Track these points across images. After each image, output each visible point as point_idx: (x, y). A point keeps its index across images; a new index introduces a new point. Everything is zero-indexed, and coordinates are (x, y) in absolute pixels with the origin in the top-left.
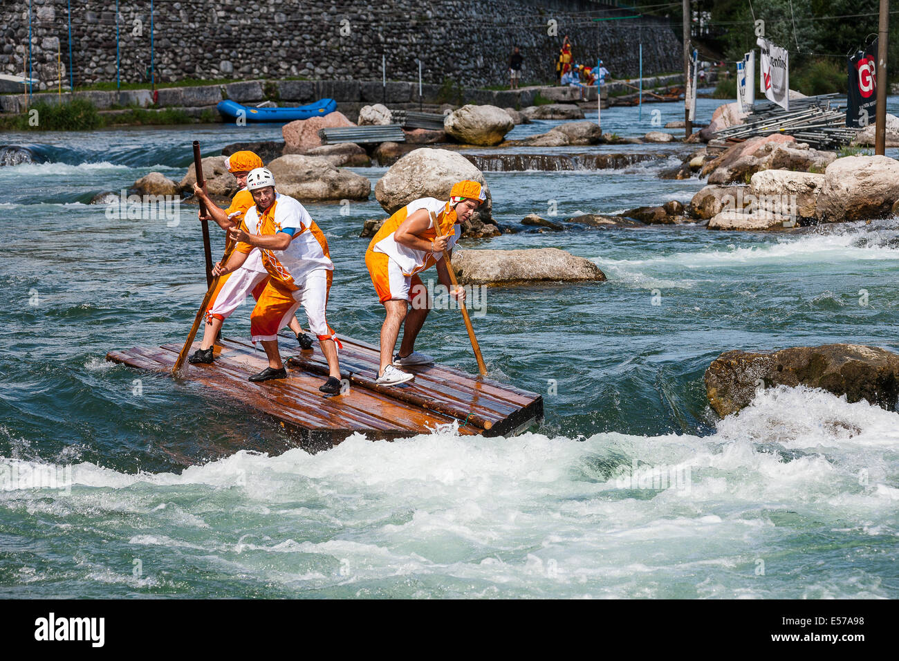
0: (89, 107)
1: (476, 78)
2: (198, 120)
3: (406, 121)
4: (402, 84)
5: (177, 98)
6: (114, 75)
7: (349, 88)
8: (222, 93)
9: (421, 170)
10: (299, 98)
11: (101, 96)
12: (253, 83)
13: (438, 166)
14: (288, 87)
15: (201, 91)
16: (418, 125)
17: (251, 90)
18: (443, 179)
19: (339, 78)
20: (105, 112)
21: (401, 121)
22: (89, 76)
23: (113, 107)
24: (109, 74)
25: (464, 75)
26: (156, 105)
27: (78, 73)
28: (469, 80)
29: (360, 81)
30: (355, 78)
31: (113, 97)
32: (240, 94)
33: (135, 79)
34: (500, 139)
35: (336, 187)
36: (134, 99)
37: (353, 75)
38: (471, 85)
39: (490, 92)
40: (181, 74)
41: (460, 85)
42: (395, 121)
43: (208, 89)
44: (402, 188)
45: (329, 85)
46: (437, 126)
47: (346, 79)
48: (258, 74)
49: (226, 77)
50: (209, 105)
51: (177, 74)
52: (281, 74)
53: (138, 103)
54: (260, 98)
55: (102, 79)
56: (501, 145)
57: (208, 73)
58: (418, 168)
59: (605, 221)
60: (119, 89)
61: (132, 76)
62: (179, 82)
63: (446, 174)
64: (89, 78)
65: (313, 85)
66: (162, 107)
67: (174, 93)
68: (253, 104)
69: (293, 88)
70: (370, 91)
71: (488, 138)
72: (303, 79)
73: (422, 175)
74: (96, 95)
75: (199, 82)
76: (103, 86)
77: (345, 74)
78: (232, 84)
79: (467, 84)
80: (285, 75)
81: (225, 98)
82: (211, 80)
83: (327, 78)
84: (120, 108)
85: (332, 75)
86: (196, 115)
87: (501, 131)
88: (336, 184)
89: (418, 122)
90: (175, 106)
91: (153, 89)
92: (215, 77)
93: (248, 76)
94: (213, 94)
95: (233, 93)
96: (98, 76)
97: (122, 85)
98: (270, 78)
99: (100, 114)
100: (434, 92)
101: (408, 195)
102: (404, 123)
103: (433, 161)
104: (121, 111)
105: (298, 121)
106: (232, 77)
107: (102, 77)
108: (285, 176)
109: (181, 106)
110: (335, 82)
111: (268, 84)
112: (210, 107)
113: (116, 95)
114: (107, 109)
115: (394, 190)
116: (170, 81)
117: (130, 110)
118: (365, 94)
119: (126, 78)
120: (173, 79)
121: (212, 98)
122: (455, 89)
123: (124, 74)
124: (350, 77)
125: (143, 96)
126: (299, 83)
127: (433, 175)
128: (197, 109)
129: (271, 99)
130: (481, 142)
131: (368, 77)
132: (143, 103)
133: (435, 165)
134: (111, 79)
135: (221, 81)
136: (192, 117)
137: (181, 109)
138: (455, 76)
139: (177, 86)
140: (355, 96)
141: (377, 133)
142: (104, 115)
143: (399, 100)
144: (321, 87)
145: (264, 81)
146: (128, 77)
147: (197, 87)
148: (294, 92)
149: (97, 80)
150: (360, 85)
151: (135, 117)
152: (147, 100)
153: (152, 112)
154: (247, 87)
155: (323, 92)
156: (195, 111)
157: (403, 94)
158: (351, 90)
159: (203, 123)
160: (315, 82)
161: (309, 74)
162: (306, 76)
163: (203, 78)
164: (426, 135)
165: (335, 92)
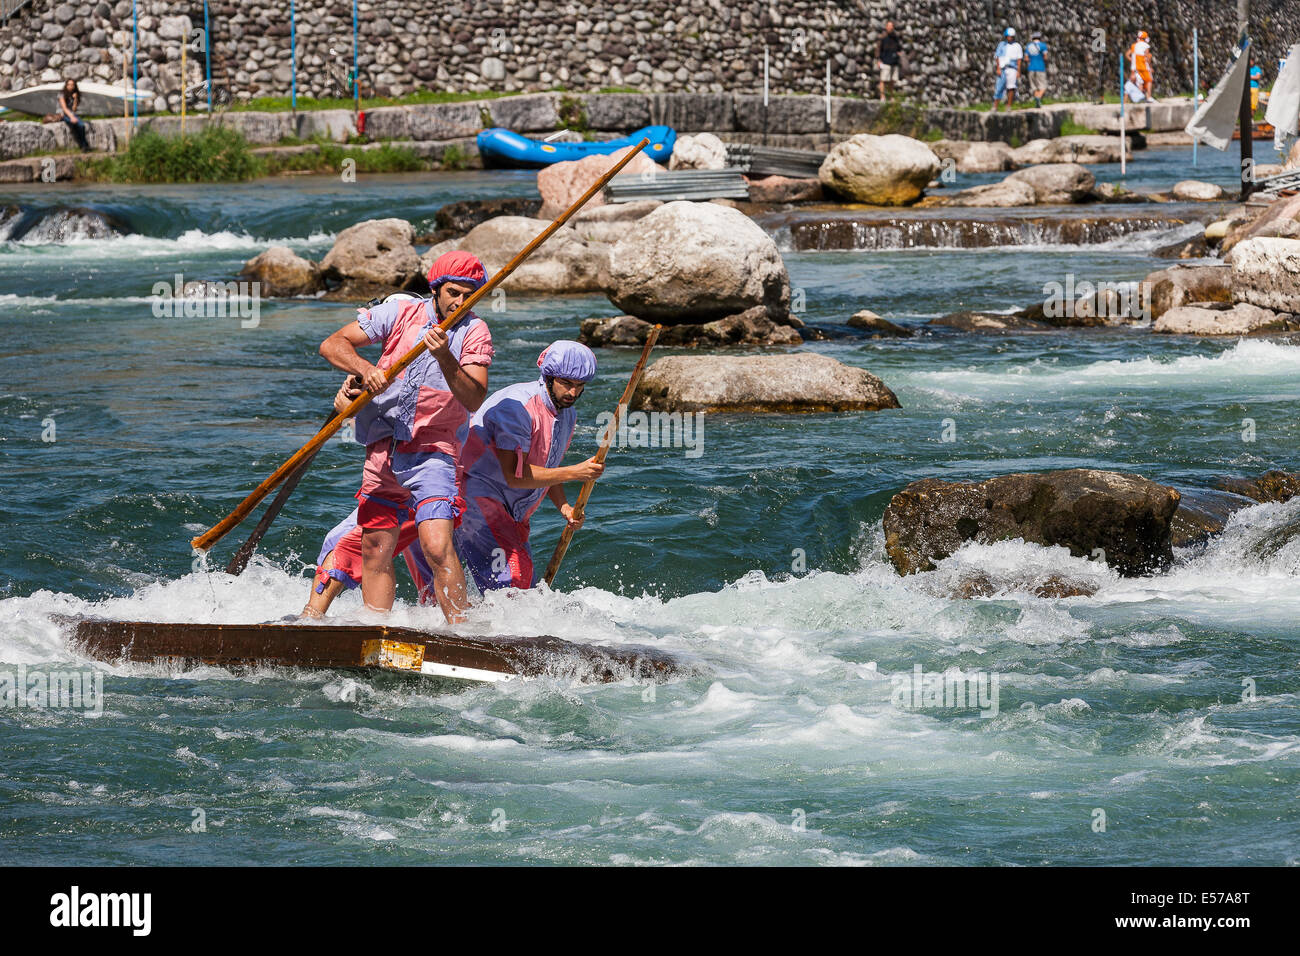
0: (236, 141)
1: (953, 89)
2: (437, 164)
3: (750, 162)
4: (810, 101)
5: (400, 124)
6: (290, 84)
7: (713, 107)
8: (483, 116)
9: (672, 237)
10: (621, 126)
11: (262, 122)
12: (540, 99)
13: (700, 231)
14: (603, 105)
15: (444, 112)
16: (773, 169)
17: (534, 111)
18: (707, 252)
19: (697, 88)
20: (269, 149)
21: (742, 163)
22: (245, 87)
23: (283, 140)
24: (279, 82)
25: (928, 82)
26: (364, 137)
27: (225, 81)
28: (939, 92)
29: (736, 95)
30: (727, 89)
31: (284, 124)
32: (515, 119)
33: (327, 91)
34: (916, 193)
35: (580, 271)
36: (321, 126)
37: (724, 84)
38: (942, 102)
39: (975, 115)
40: (410, 82)
41: (920, 102)
42: (732, 163)
43: (457, 109)
44: (639, 266)
45: (678, 102)
46: (808, 171)
47: (710, 91)
48: (551, 82)
49: (492, 89)
50: (458, 137)
51: (403, 83)
52: (591, 83)
53: (330, 135)
54: (550, 125)
55: (269, 92)
56: (919, 205)
57: (461, 81)
58: (667, 233)
59: (989, 322)
60: (294, 110)
61: (322, 86)
62: (407, 96)
63: (712, 244)
64: (245, 90)
65: (648, 101)
66: (373, 141)
67: (395, 117)
68: (537, 136)
69: (611, 107)
70: (752, 112)
71: (895, 192)
72: (630, 91)
73: (673, 245)
74: (253, 120)
75: (444, 96)
76: (268, 105)
77: (709, 82)
78: (501, 99)
79: (934, 99)
80: (600, 83)
81: (489, 124)
82: (465, 92)
83: (675, 90)
84: (298, 144)
85: (686, 82)
86: (433, 155)
87: (920, 180)
88: (582, 265)
89: (772, 165)
90: (397, 138)
91: (357, 109)
92: (473, 87)
93: (532, 85)
94: (465, 118)
95: (501, 115)
96: (262, 86)
97: (305, 102)
98: (571, 89)
99: (258, 155)
100: (869, 114)
101: (650, 278)
102: (747, 168)
103: (692, 223)
104: (298, 149)
105: (565, 164)
106: (503, 88)
107: (268, 87)
108: (495, 252)
109: (407, 139)
110: (688, 97)
111: (566, 100)
112: (460, 141)
113: (289, 120)
114: (274, 145)
115: (627, 270)
116: (390, 95)
117: (314, 146)
118: (743, 117)
119: (310, 90)
120: (396, 90)
121: (464, 125)
122: (908, 108)
123: (307, 83)
124: (717, 88)
125: (339, 122)
126: (622, 99)
127: (692, 245)
128: (436, 144)
129: (570, 126)
130: (882, 199)
131: (751, 87)
132: (338, 135)
133: (695, 229)
134: (284, 91)
135: (484, 95)
136: (426, 159)
137: (406, 144)
138: (912, 85)
139: (404, 103)
140: (726, 119)
141: (701, 184)
142: (267, 155)
143: (804, 129)
144: (663, 107)
145: (558, 95)
146: (316, 88)
147: (437, 106)
148: (614, 114)
149: (260, 92)
150: (733, 101)
151: (322, 158)
152: (345, 128)
153: (354, 150)
154: (527, 105)
155: (666, 114)
156: (433, 149)
157: (813, 118)
158: (717, 109)
159: (447, 170)
160: (651, 96)
161: (643, 81)
162: (637, 85)
163: (450, 90)
164: (787, 187)
165: (689, 113)
